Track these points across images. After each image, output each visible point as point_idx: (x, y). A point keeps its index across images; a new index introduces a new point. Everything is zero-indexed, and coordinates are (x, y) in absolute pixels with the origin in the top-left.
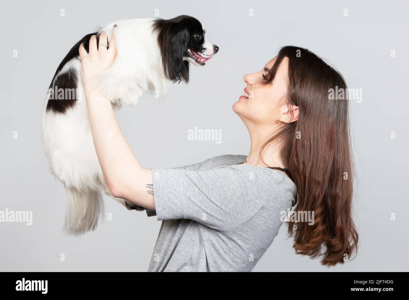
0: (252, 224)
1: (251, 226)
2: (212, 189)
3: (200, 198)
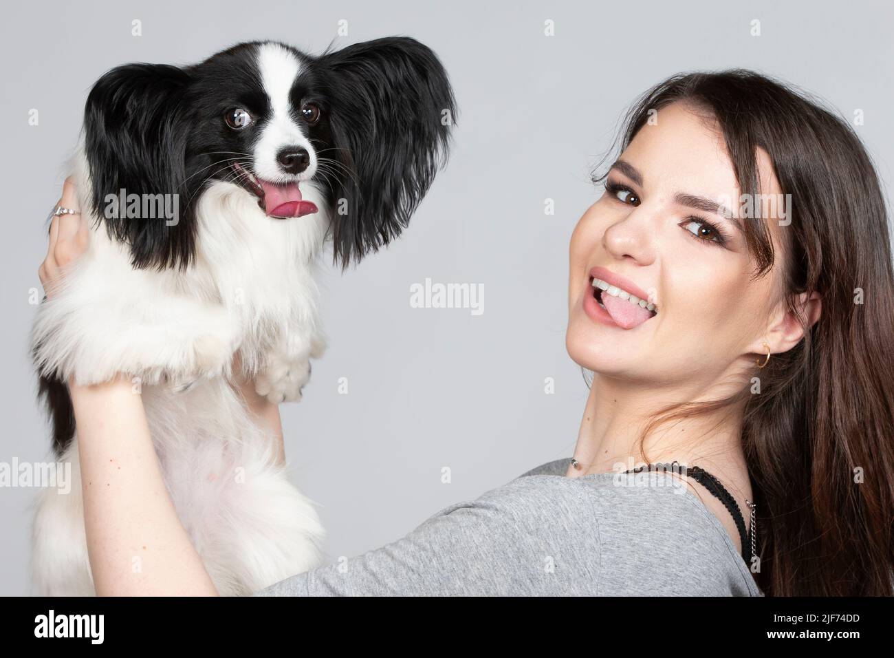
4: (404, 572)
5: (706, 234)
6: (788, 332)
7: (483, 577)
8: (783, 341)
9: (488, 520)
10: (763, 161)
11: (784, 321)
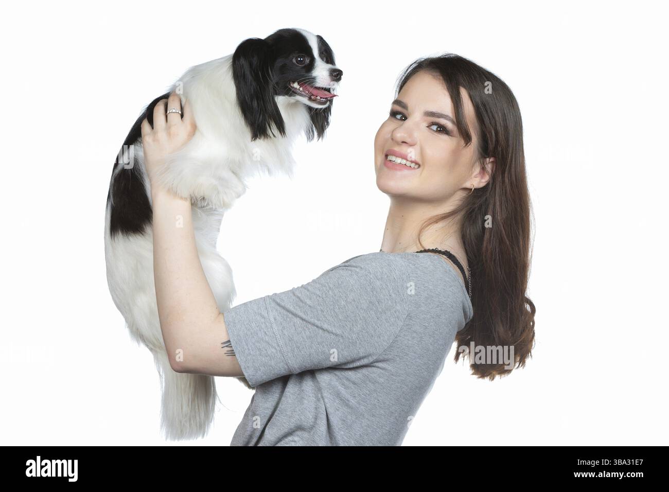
0: (399, 348)
1: (398, 351)
2: (322, 311)
3: (308, 333)
4: (315, 297)
5: (440, 130)
6: (482, 178)
7: (355, 300)
8: (480, 182)
9: (357, 273)
10: (464, 93)
11: (480, 173)
